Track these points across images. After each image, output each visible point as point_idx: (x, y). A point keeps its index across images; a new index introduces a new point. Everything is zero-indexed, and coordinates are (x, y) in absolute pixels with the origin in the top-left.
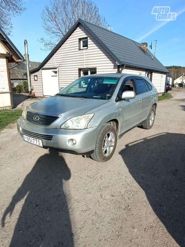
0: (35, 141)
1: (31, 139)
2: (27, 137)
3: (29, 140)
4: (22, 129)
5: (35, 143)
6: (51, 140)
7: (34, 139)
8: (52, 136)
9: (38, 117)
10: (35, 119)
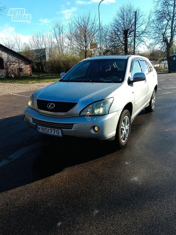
0: (53, 132)
1: (48, 130)
2: (43, 127)
3: (45, 130)
4: (33, 120)
5: (53, 133)
6: (71, 128)
7: (52, 129)
8: (73, 124)
9: (52, 104)
10: (49, 107)
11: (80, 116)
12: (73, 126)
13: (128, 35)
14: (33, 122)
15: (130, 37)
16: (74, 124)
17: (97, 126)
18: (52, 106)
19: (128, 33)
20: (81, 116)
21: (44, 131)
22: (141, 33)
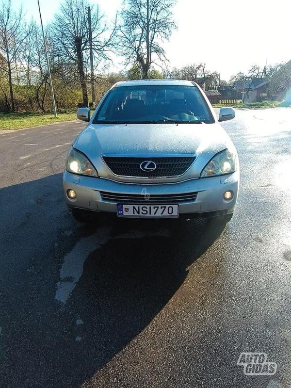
0: (160, 211)
1: (148, 210)
2: (135, 206)
3: (141, 211)
4: (102, 195)
5: (159, 214)
6: (193, 200)
7: (160, 206)
8: (196, 193)
9: (150, 162)
10: (146, 167)
11: (200, 178)
12: (195, 196)
13: (83, 45)
14: (104, 199)
15: (85, 49)
16: (199, 193)
17: (229, 191)
18: (151, 165)
19: (83, 42)
20: (203, 178)
21: (139, 213)
22: (104, 44)
